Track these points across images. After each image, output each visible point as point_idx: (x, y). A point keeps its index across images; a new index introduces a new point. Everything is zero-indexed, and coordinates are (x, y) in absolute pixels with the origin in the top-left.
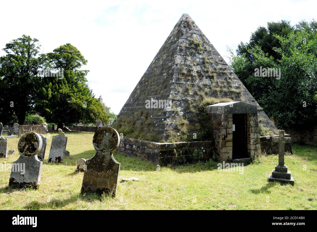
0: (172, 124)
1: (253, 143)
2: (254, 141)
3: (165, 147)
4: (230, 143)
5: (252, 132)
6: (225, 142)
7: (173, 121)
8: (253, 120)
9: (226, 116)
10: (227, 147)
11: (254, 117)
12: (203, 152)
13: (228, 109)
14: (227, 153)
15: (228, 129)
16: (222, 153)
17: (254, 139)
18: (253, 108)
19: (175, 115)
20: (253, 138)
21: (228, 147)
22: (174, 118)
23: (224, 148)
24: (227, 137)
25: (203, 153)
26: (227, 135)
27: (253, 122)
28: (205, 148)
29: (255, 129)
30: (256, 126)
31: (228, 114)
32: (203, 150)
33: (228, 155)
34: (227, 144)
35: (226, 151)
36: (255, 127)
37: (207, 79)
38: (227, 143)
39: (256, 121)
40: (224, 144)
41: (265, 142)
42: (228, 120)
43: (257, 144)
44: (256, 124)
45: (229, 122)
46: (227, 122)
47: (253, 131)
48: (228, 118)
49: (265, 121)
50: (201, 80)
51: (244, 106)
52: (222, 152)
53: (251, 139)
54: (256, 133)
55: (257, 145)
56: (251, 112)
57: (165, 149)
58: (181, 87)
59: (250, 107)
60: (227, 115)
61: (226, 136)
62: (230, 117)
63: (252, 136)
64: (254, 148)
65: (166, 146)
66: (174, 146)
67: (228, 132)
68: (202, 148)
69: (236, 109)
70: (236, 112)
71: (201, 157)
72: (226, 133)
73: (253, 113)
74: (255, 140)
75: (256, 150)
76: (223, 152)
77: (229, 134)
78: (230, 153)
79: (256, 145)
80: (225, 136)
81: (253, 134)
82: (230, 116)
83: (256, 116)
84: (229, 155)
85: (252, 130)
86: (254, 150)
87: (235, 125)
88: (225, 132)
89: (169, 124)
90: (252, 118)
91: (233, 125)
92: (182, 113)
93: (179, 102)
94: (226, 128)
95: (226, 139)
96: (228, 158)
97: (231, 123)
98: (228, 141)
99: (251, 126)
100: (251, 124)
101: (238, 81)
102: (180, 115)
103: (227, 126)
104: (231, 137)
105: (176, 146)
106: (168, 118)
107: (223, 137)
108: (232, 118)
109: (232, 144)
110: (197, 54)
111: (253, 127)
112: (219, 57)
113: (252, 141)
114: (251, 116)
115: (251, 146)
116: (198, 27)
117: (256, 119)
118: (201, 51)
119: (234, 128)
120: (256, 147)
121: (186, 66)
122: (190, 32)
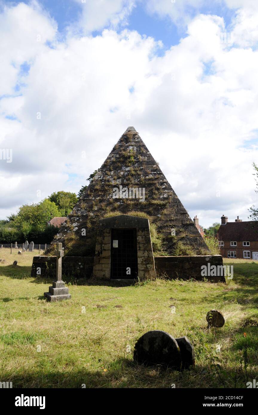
0: (60, 238)
1: (142, 262)
2: (143, 260)
4: (106, 260)
5: (139, 250)
6: (99, 258)
7: (63, 236)
8: (141, 236)
9: (101, 230)
10: (102, 264)
12: (80, 267)
14: (102, 270)
15: (103, 245)
16: (96, 270)
17: (143, 258)
18: (141, 221)
19: (67, 231)
20: (141, 257)
22: (66, 233)
23: (98, 265)
24: (102, 254)
25: (81, 269)
26: (102, 251)
27: (142, 238)
28: (83, 264)
29: (145, 246)
30: (147, 243)
32: (80, 265)
33: (103, 273)
34: (101, 261)
35: (100, 268)
36: (144, 244)
39: (147, 236)
40: (98, 260)
42: (103, 235)
43: (148, 264)
44: (146, 241)
45: (105, 237)
46: (101, 238)
47: (142, 249)
48: (104, 233)
49: (191, 237)
52: (95, 269)
53: (139, 257)
54: (146, 251)
55: (148, 266)
56: (139, 225)
57: (38, 261)
58: (88, 203)
59: (136, 221)
60: (102, 229)
61: (100, 252)
62: (107, 232)
63: (140, 254)
64: (143, 269)
65: (40, 258)
66: (48, 259)
67: (103, 248)
68: (80, 264)
70: (115, 226)
71: (77, 273)
72: (101, 248)
73: (142, 228)
75: (146, 270)
76: (97, 269)
77: (105, 250)
78: (106, 271)
79: (146, 265)
80: (98, 252)
81: (142, 252)
82: (106, 231)
83: (146, 230)
84: (104, 273)
85: (140, 247)
86: (143, 270)
87: (118, 241)
88: (99, 248)
89: (57, 239)
90: (140, 233)
91: (114, 241)
92: (77, 228)
93: (78, 218)
94: (101, 244)
95: (101, 255)
96: (104, 276)
97: (108, 239)
98: (104, 258)
99: (139, 243)
100: (138, 240)
101: (169, 191)
102: (74, 230)
103: (102, 242)
104: (108, 254)
105: (50, 259)
106: (59, 233)
107: (96, 253)
108: (109, 233)
109: (109, 261)
110: (124, 167)
111: (142, 243)
112: (155, 166)
113: (139, 260)
114: (139, 231)
115: (139, 265)
116: (140, 138)
117: (147, 235)
118: (131, 163)
119: (116, 244)
120: (147, 267)
121: (103, 181)
122: (126, 145)
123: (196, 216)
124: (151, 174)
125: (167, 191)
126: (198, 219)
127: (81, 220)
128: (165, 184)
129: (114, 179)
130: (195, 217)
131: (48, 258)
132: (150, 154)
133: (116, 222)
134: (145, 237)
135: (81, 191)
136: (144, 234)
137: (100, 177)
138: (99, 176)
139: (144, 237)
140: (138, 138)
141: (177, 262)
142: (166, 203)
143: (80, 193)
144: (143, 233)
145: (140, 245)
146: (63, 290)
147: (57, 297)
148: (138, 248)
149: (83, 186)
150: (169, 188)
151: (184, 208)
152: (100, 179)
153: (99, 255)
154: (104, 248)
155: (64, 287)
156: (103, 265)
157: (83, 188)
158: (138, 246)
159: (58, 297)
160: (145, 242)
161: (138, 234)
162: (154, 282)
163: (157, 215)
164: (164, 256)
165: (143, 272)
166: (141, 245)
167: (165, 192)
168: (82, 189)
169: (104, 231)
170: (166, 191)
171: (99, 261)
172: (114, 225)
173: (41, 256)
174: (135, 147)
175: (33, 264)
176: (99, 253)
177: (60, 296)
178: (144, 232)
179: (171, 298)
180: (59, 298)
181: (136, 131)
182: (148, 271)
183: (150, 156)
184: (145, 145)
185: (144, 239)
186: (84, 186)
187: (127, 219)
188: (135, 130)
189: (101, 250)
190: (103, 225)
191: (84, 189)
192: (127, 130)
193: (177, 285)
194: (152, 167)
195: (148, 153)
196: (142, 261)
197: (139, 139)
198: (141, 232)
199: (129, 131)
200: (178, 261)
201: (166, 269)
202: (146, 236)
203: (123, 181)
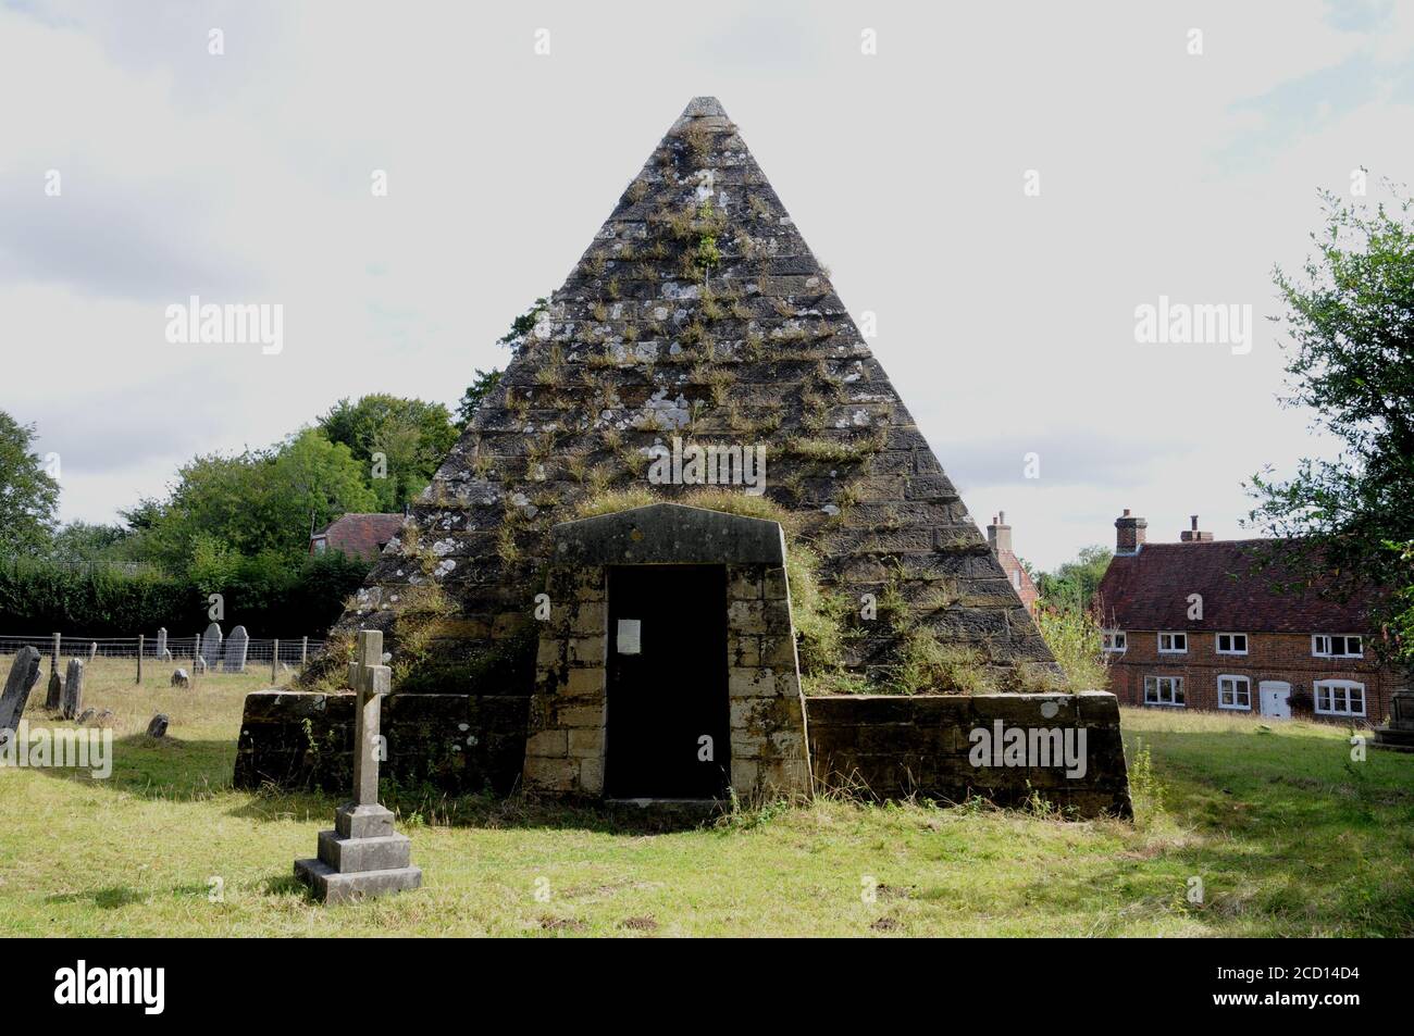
0: (374, 611)
1: (751, 720)
2: (753, 709)
3: (271, 709)
4: (583, 709)
5: (738, 664)
6: (552, 704)
7: (388, 600)
8: (748, 601)
9: (565, 574)
10: (568, 728)
11: (754, 584)
12: (463, 744)
13: (577, 542)
14: (565, 758)
15: (572, 643)
16: (537, 756)
17: (753, 702)
18: (749, 534)
19: (407, 575)
20: (746, 698)
21: (572, 727)
22: (399, 585)
23: (549, 733)
24: (565, 681)
25: (466, 750)
26: (566, 670)
27: (752, 609)
28: (479, 728)
29: (764, 646)
30: (774, 634)
31: (575, 566)
32: (465, 734)
33: (571, 771)
34: (563, 714)
35: (558, 749)
36: (760, 637)
37: (674, 400)
38: (564, 710)
39: (775, 604)
40: (549, 712)
41: (891, 724)
42: (573, 594)
43: (778, 728)
44: (769, 623)
45: (583, 609)
46: (565, 607)
47: (749, 660)
48: (575, 587)
49: (976, 610)
50: (634, 408)
51: (685, 527)
52: (534, 753)
53: (734, 698)
54: (769, 671)
55: (777, 737)
56: (735, 554)
57: (269, 716)
58: (503, 450)
59: (725, 532)
60: (568, 570)
61: (557, 672)
62: (588, 582)
63: (739, 682)
64: (754, 751)
65: (277, 702)
66: (317, 707)
67: (570, 657)
68: (464, 727)
69: (625, 545)
70: (628, 554)
71: (450, 769)
72: (564, 658)
73: (752, 564)
74: (759, 708)
75: (769, 759)
76: (542, 753)
77: (580, 664)
78: (584, 763)
79: (768, 735)
80: (551, 672)
81: (749, 674)
82: (586, 578)
83: (771, 576)
84: (576, 773)
85: (739, 653)
86: (753, 758)
87: (639, 622)
88: (555, 655)
89: (360, 612)
90: (741, 588)
91: (621, 623)
92: (451, 564)
93: (456, 519)
94: (564, 634)
95: (560, 689)
96: (573, 786)
97: (593, 613)
98: (575, 700)
99: (738, 633)
100: (734, 620)
101: (877, 397)
102: (437, 573)
103: (568, 627)
104: (592, 681)
105: (324, 704)
106: (366, 587)
107: (541, 677)
108: (601, 587)
109: (601, 715)
110: (673, 286)
111: (752, 635)
112: (812, 281)
113: (738, 714)
114: (735, 578)
115: (734, 737)
116: (746, 151)
117: (772, 596)
118: (705, 266)
119: (630, 637)
120: (770, 742)
121: (575, 350)
122: (681, 182)
123: (1001, 514)
124: (796, 318)
125: (869, 397)
126: (1009, 528)
127: (470, 528)
128: (859, 363)
129: (627, 341)
130: (995, 519)
131: (318, 700)
132: (792, 226)
133: (635, 535)
134: (765, 605)
135: (471, 393)
136: (760, 594)
137: (562, 331)
138: (558, 327)
139: (760, 605)
140: (736, 152)
141: (909, 724)
142: (864, 453)
143: (468, 401)
144: (756, 590)
145: (740, 642)
146: (382, 846)
147: (356, 880)
148: (732, 658)
149: (480, 373)
150: (878, 383)
151: (945, 479)
152: (558, 338)
153: (551, 690)
154: (575, 655)
155: (391, 835)
156: (571, 732)
157: (481, 379)
158: (731, 646)
159: (359, 882)
160: (762, 629)
161: (734, 593)
162: (804, 812)
163: (821, 507)
164: (850, 693)
165: (754, 764)
166: (747, 645)
167: (859, 402)
168: (477, 384)
169: (578, 577)
170: (863, 396)
171: (554, 715)
172: (623, 552)
173: (281, 693)
174: (723, 194)
175: (242, 731)
176: (552, 678)
177: (368, 878)
178: (759, 585)
179: (882, 886)
180: (364, 885)
181: (727, 118)
182: (779, 762)
183: (790, 236)
184: (769, 186)
185: (759, 615)
186: (488, 371)
187: (681, 523)
188: (721, 114)
189: (561, 663)
190: (572, 550)
191: (484, 384)
192: (687, 110)
193: (909, 828)
194: (801, 285)
195: (783, 221)
196: (748, 714)
197: (742, 156)
198: (744, 582)
199: (696, 118)
200: (914, 717)
201: (860, 754)
202: (769, 599)
203: (664, 349)
